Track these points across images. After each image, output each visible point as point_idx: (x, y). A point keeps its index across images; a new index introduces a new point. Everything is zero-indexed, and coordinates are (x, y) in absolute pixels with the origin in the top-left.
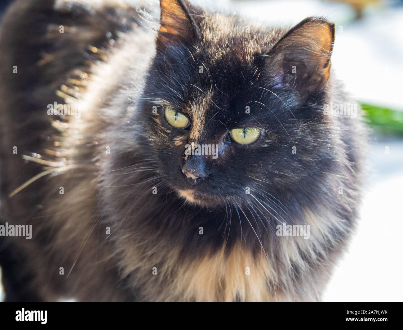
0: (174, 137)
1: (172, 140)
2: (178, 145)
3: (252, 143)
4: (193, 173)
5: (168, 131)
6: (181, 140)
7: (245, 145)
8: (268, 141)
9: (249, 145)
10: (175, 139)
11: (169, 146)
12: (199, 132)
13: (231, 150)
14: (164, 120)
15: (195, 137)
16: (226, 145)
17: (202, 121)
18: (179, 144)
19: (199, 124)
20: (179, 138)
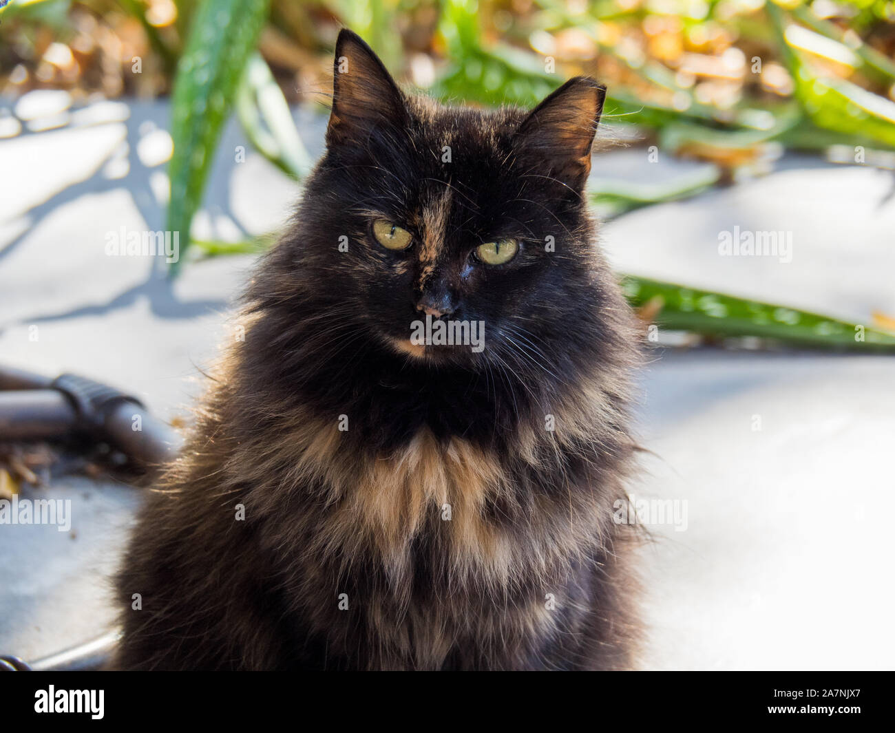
0: (392, 263)
1: (390, 267)
2: (401, 273)
3: (508, 262)
4: (437, 308)
5: (382, 255)
6: (403, 267)
7: (496, 266)
8: (529, 257)
9: (503, 264)
10: (395, 266)
11: (388, 276)
12: (438, 250)
13: (480, 273)
14: (373, 241)
15: (430, 258)
16: (472, 268)
17: (441, 234)
18: (403, 272)
19: (437, 238)
20: (400, 263)
